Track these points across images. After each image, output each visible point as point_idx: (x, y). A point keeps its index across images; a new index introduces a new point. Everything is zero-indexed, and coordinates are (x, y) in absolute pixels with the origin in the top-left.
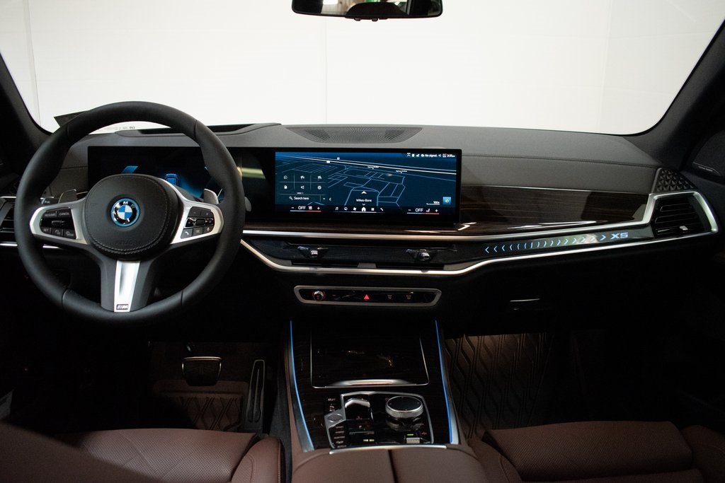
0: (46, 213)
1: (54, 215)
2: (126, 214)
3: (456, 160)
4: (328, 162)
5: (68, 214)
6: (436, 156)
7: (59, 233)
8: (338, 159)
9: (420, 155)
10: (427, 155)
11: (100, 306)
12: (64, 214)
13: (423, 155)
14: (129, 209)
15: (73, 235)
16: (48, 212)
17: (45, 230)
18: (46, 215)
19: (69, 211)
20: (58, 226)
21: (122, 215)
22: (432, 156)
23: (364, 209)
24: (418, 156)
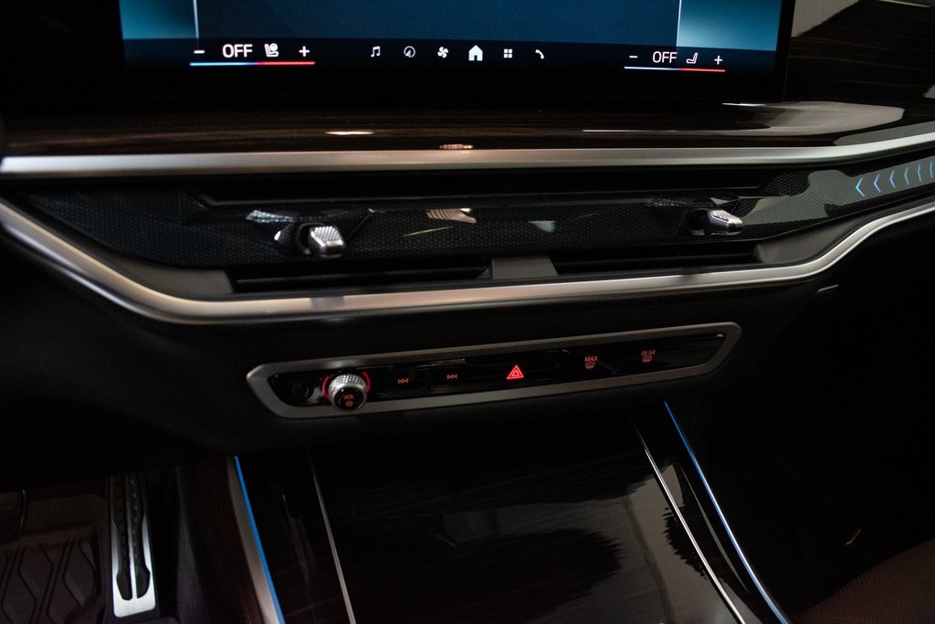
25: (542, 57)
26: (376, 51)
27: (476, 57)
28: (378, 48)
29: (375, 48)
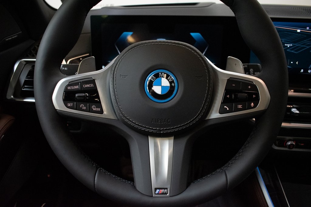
0: (69, 85)
1: (77, 87)
2: (163, 88)
4: (299, 31)
5: (92, 85)
7: (85, 108)
8: (308, 28)
11: (134, 187)
12: (88, 86)
14: (165, 82)
15: (99, 109)
16: (71, 84)
17: (69, 105)
18: (69, 88)
19: (93, 82)
20: (83, 100)
21: (157, 89)
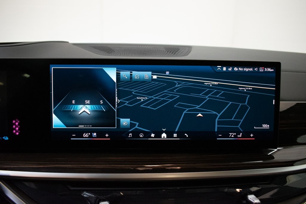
3: (274, 75)
6: (251, 69)
9: (233, 69)
10: (241, 69)
13: (236, 69)
22: (247, 70)
23: (164, 135)
24: (230, 69)
25: (187, 136)
26: (130, 135)
27: (164, 137)
28: (131, 134)
29: (130, 134)
